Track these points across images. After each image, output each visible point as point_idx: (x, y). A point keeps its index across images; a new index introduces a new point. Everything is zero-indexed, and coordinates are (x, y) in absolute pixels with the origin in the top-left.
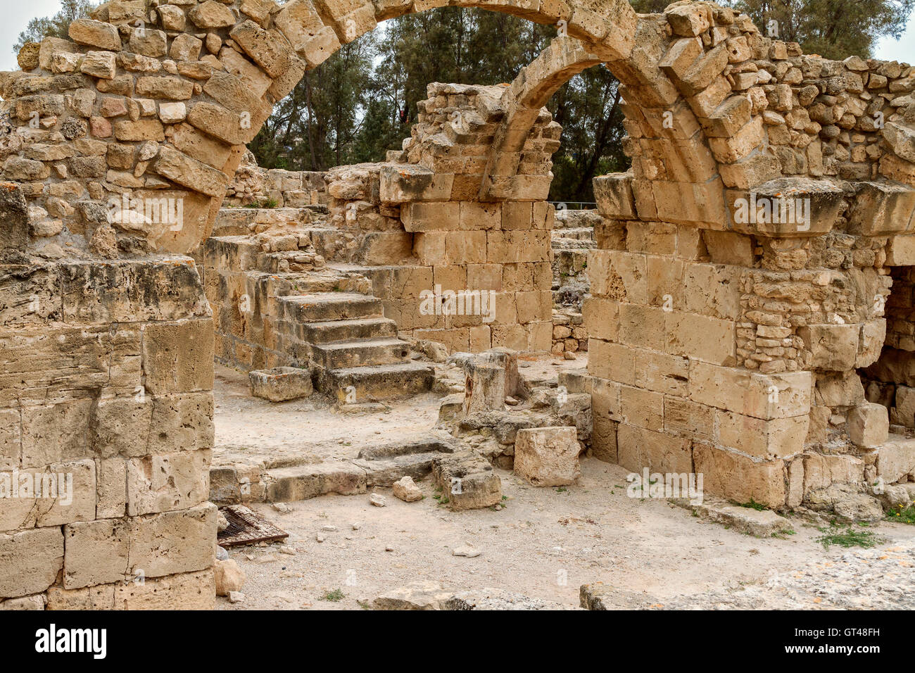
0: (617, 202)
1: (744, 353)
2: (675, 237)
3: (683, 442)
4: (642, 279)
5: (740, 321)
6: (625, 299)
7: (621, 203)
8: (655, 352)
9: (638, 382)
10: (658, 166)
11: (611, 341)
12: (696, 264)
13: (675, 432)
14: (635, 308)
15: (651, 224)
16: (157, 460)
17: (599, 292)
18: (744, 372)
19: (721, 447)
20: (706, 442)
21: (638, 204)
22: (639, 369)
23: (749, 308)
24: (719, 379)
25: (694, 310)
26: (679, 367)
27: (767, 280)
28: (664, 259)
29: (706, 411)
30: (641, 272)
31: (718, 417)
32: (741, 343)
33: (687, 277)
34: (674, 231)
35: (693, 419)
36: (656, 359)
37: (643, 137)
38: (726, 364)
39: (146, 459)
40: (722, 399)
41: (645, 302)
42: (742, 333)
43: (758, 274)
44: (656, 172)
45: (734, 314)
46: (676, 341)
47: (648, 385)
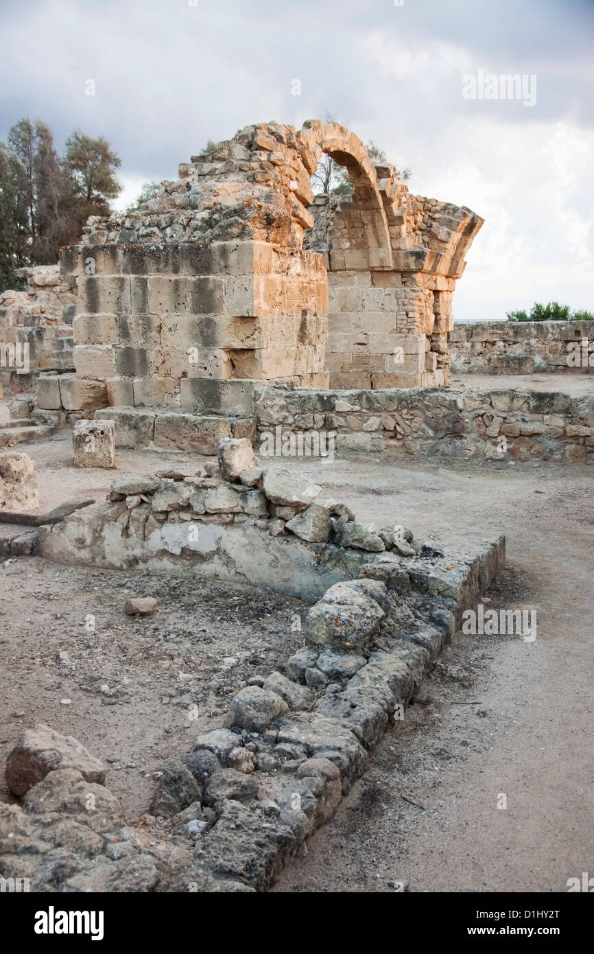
1: (402, 326)
2: (356, 277)
3: (365, 374)
4: (334, 300)
5: (399, 311)
8: (345, 334)
9: (334, 351)
10: (351, 242)
12: (369, 288)
13: (360, 370)
14: (330, 314)
15: (339, 272)
16: (318, 347)
18: (403, 335)
19: (390, 372)
20: (381, 371)
21: (332, 263)
22: (334, 344)
23: (404, 304)
24: (387, 340)
25: (370, 311)
26: (362, 339)
27: (414, 291)
28: (349, 288)
29: (380, 358)
30: (334, 296)
31: (388, 358)
32: (400, 322)
33: (364, 295)
34: (355, 275)
35: (372, 362)
36: (345, 338)
37: (345, 228)
38: (391, 333)
39: (315, 346)
40: (390, 349)
41: (338, 311)
42: (399, 317)
43: (408, 289)
44: (349, 245)
45: (396, 308)
46: (358, 326)
47: (341, 351)
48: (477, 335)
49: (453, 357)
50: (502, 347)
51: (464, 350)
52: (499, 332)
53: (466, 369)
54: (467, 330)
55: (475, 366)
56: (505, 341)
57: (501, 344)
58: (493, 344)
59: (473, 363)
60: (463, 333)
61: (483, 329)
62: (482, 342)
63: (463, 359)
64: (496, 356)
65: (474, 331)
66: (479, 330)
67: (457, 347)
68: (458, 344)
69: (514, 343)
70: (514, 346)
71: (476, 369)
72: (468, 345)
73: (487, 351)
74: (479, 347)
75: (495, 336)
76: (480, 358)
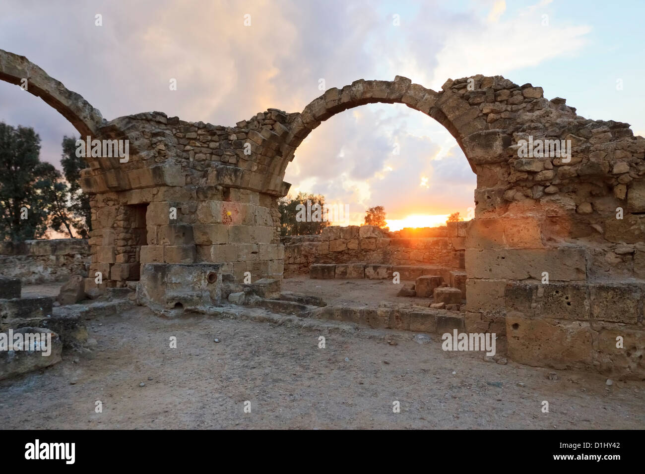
0: (233, 179)
2: (251, 196)
4: (239, 214)
6: (232, 223)
7: (236, 179)
8: (246, 244)
9: (239, 259)
10: (258, 167)
11: (225, 244)
12: (259, 207)
13: (255, 275)
14: (236, 226)
15: (241, 190)
17: (219, 221)
19: (271, 274)
20: (266, 274)
22: (239, 253)
24: (269, 249)
25: (259, 225)
26: (255, 248)
28: (248, 205)
29: (265, 263)
30: (238, 210)
33: (256, 212)
35: (262, 267)
36: (247, 247)
37: (261, 154)
38: (271, 243)
40: (271, 256)
44: (256, 169)
45: (272, 224)
46: (254, 238)
47: (244, 260)
48: (61, 249)
49: (40, 269)
50: (80, 258)
51: (49, 263)
52: (78, 247)
53: (53, 278)
54: (51, 246)
55: (61, 275)
56: (81, 254)
57: (79, 256)
58: (73, 256)
59: (59, 273)
60: (48, 248)
61: (66, 245)
62: (64, 255)
63: (50, 270)
64: (76, 266)
65: (58, 247)
66: (62, 245)
67: (43, 260)
68: (43, 258)
69: (89, 255)
70: (89, 257)
71: (61, 277)
72: (53, 258)
73: (69, 262)
74: (62, 260)
75: (74, 250)
76: (64, 268)
